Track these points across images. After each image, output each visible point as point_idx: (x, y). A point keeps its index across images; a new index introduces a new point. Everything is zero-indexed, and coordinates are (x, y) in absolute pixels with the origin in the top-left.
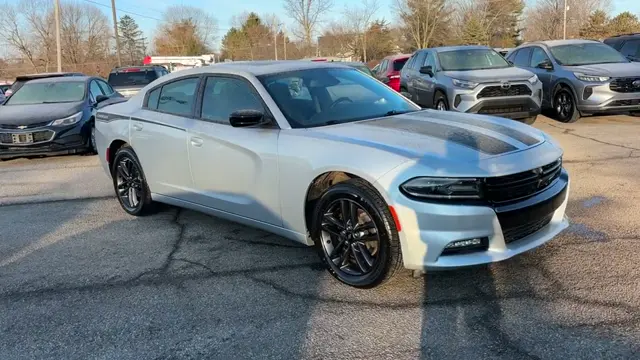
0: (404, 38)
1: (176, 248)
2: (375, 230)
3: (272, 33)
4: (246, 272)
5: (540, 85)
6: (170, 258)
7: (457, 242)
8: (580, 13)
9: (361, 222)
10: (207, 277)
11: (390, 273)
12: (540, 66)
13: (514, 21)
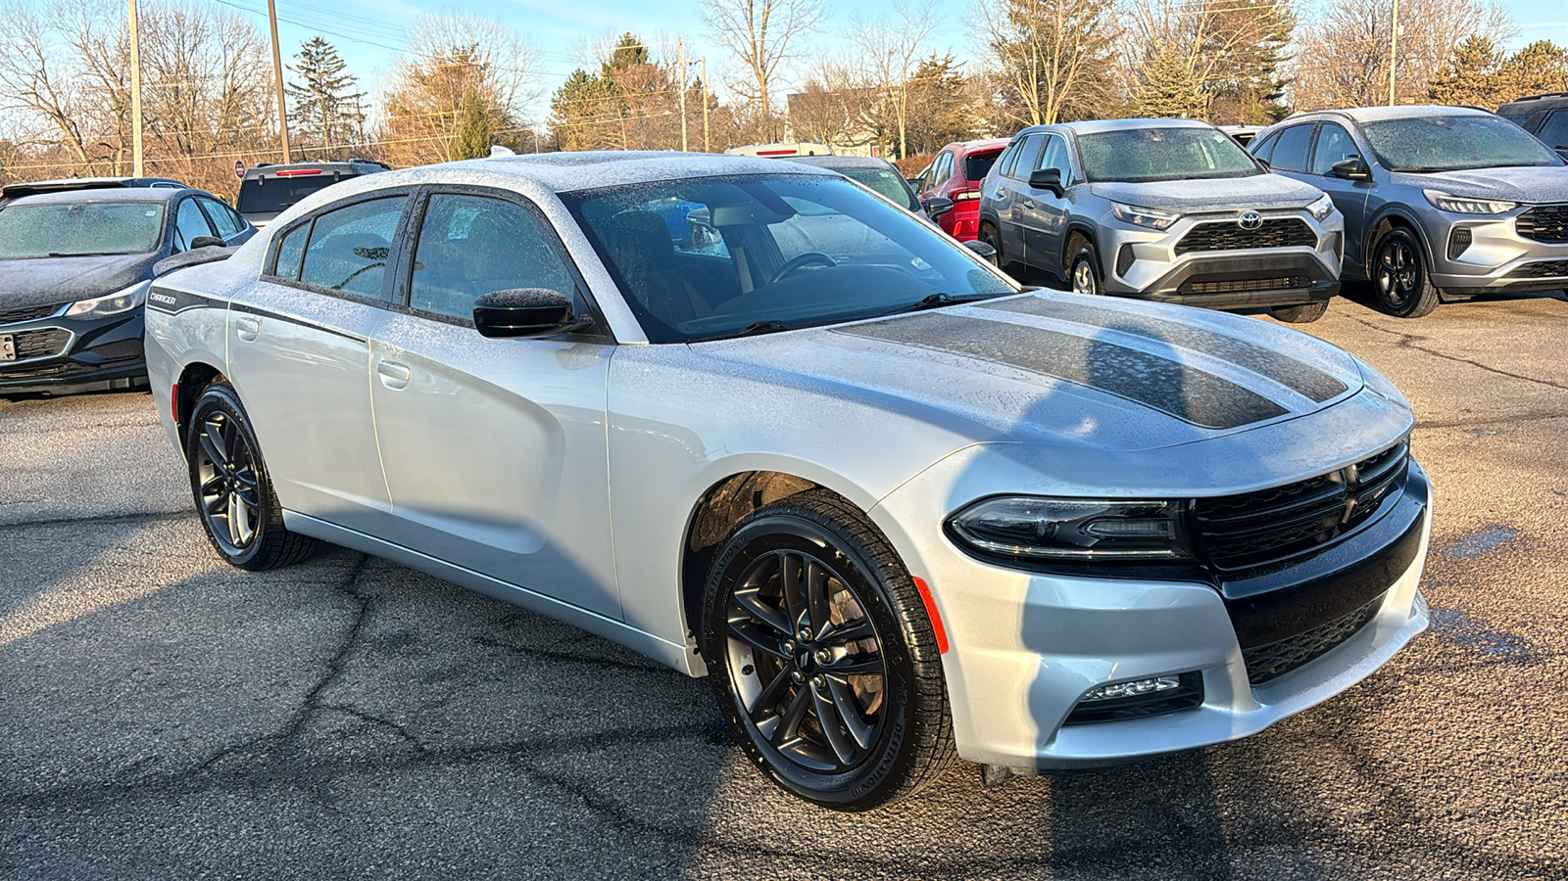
0: (999, 100)
1: (335, 669)
2: (874, 645)
3: (675, 85)
4: (517, 752)
5: (1337, 221)
6: (312, 699)
7: (1111, 685)
8: (1430, 42)
9: (838, 617)
10: (402, 766)
11: (918, 771)
12: (1338, 173)
13: (1269, 61)
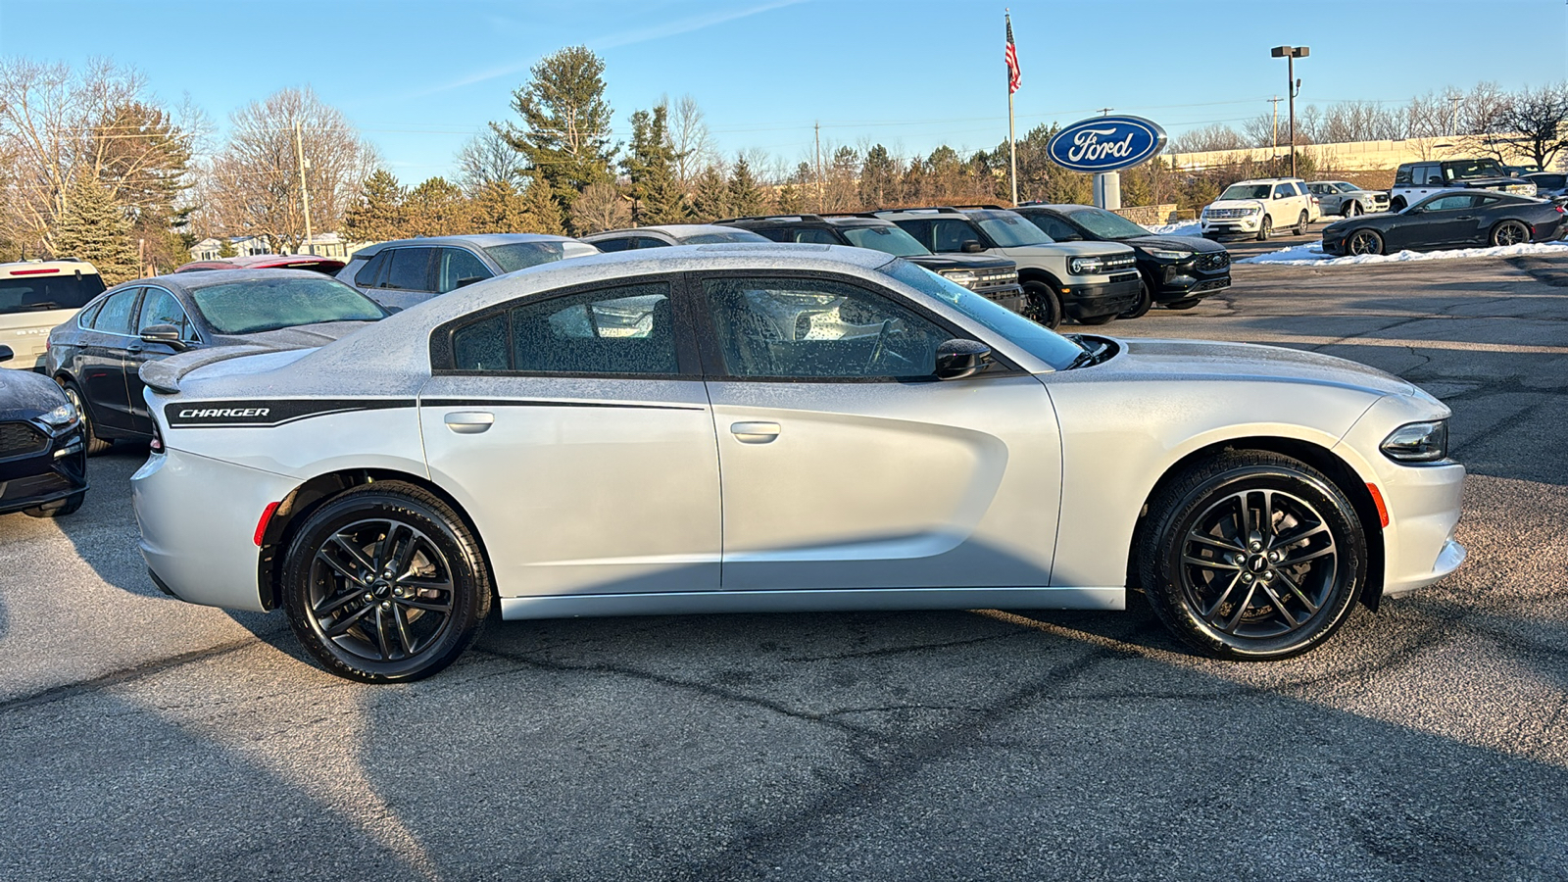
13: (169, 189)
